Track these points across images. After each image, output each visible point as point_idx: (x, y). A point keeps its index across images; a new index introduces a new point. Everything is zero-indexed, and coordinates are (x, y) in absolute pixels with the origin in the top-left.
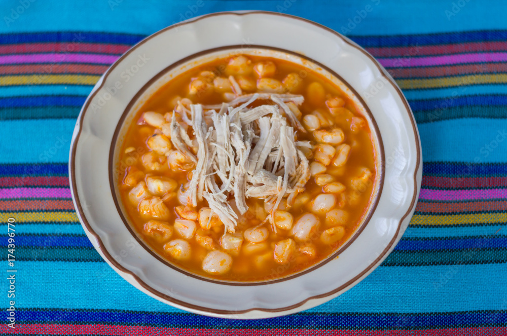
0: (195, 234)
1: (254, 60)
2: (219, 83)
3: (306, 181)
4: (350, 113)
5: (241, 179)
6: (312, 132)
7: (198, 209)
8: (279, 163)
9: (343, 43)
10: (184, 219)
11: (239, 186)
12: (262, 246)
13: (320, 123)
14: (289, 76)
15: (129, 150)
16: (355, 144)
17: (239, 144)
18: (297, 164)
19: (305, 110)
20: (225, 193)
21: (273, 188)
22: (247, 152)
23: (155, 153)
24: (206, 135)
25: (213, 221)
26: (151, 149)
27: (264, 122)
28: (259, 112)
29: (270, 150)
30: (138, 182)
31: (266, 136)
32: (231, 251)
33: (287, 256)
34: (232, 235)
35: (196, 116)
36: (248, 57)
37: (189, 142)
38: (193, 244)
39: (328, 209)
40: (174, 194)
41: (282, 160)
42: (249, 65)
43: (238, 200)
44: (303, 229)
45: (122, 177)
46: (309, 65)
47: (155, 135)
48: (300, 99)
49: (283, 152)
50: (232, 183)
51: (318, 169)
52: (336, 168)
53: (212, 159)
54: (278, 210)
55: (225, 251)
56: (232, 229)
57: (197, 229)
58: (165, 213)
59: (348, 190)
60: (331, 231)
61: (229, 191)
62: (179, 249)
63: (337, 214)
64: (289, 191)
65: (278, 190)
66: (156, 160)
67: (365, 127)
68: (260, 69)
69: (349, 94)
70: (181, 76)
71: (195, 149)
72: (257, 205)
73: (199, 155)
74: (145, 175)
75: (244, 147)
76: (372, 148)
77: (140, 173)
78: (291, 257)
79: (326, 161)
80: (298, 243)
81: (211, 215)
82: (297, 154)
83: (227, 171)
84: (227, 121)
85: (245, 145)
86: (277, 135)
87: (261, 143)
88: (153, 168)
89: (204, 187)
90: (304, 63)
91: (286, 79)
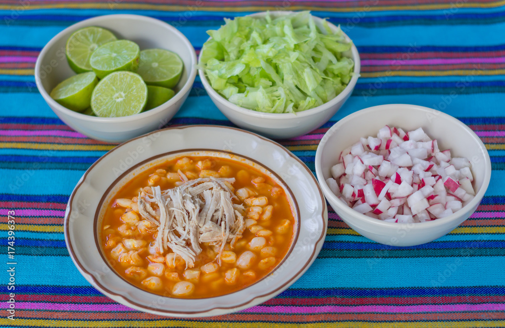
0: (164, 272)
1: (194, 160)
2: (170, 176)
3: (242, 231)
4: (270, 186)
5: (195, 229)
6: (244, 200)
7: (164, 255)
8: (222, 219)
9: (259, 139)
10: (154, 262)
11: (193, 234)
12: (216, 275)
13: (249, 193)
14: (222, 167)
15: (106, 227)
16: (276, 205)
17: (190, 206)
18: (235, 220)
19: (237, 186)
20: (184, 240)
21: (219, 234)
22: (197, 211)
23: (128, 224)
24: (165, 203)
25: (177, 261)
26: (124, 222)
27: (207, 194)
28: (202, 187)
29: (214, 211)
30: (117, 243)
31: (210, 202)
32: (192, 279)
33: (235, 279)
34: (192, 269)
35: (157, 194)
36: (190, 158)
37: (153, 213)
38: (163, 278)
39: (261, 247)
40: (145, 249)
41: (223, 217)
42: (191, 164)
43: (194, 244)
44: (245, 260)
45: (104, 241)
46: (235, 159)
47: (126, 212)
48: (233, 180)
49: (224, 211)
50: (188, 233)
51: (250, 223)
52: (264, 221)
53: (172, 220)
54: (224, 250)
55: (188, 280)
56: (192, 265)
57: (166, 269)
58: (140, 262)
59: (274, 234)
60: (266, 260)
61: (186, 239)
62: (153, 282)
63: (268, 249)
64: (231, 236)
65: (223, 236)
66: (129, 228)
67: (282, 193)
68: (200, 164)
69: (268, 173)
70: (141, 175)
71: (157, 218)
72: (208, 250)
73: (161, 221)
74: (122, 238)
75: (194, 208)
76: (289, 206)
77: (118, 238)
78: (237, 280)
79: (256, 217)
80: (241, 271)
81: (175, 256)
82: (235, 213)
83: (184, 226)
84: (180, 193)
85: (195, 206)
86: (218, 201)
87: (207, 206)
88: (127, 234)
89: (168, 239)
90: (232, 157)
91: (221, 169)
